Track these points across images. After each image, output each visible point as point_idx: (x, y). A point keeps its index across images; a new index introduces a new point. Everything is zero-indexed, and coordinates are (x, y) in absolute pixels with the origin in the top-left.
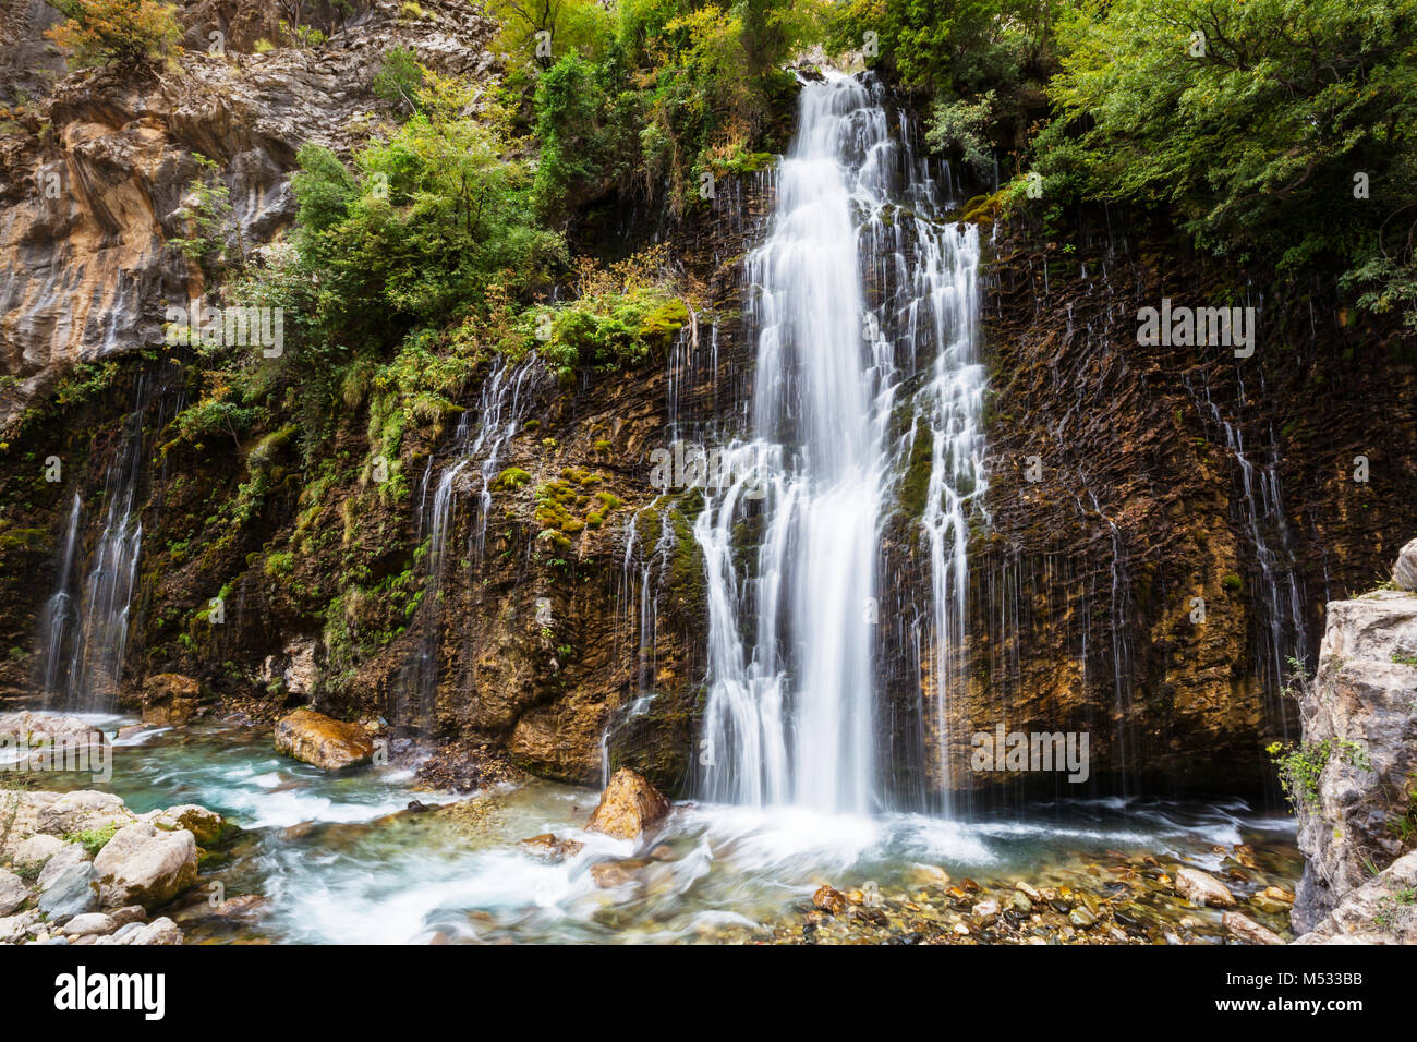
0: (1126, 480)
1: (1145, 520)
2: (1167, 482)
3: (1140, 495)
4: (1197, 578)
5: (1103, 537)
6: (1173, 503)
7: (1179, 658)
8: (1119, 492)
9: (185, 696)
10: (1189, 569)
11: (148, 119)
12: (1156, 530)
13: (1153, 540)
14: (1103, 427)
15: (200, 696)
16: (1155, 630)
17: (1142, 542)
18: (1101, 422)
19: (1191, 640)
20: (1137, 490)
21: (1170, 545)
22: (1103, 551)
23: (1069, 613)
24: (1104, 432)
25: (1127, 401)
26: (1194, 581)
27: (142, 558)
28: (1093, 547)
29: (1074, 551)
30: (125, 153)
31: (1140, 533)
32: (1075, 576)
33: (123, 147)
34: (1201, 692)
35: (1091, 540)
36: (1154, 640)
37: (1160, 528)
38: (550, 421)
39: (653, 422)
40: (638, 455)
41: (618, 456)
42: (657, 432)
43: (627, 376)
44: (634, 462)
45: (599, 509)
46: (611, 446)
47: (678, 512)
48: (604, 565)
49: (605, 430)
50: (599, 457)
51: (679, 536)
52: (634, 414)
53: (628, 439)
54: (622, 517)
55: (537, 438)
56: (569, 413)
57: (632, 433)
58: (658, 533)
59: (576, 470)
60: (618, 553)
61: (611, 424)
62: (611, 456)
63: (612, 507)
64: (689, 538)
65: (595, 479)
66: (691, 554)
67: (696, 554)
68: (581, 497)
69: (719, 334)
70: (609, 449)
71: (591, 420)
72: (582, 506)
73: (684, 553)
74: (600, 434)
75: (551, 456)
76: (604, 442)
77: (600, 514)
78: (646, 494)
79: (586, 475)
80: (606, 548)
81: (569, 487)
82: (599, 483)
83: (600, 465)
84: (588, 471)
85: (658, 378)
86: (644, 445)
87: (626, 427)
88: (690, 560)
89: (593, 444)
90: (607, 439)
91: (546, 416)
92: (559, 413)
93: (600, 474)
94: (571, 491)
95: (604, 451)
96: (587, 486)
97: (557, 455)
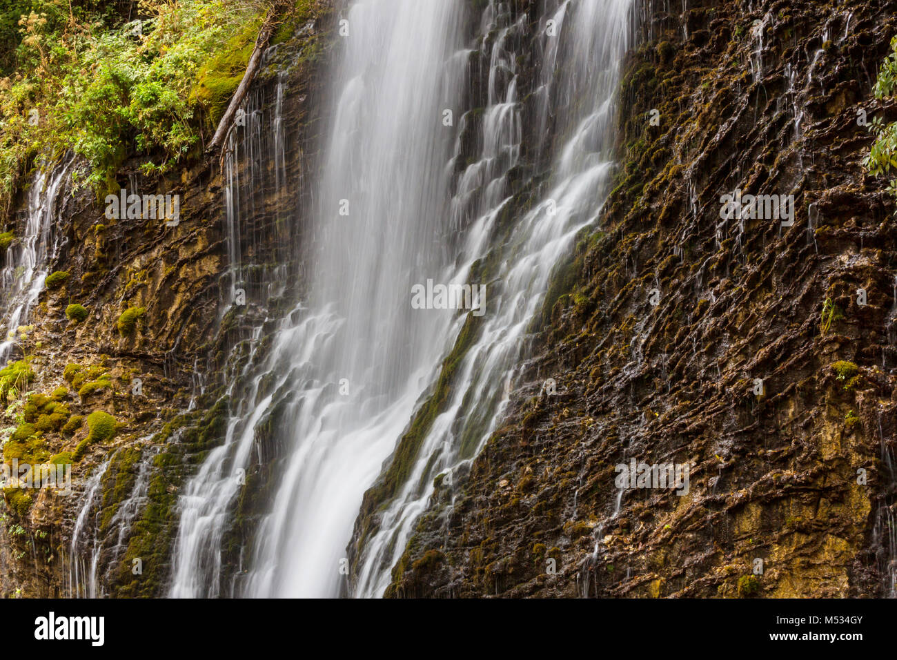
1: (668, 543)
38: (85, 269)
39: (210, 266)
40: (173, 335)
41: (151, 335)
42: (214, 288)
43: (184, 178)
44: (167, 347)
45: (78, 444)
46: (144, 317)
47: (173, 450)
48: (57, 542)
49: (143, 287)
50: (122, 340)
51: (152, 496)
52: (184, 254)
53: (171, 303)
54: (100, 459)
55: (63, 302)
56: (112, 250)
57: (176, 291)
58: (126, 492)
59: (90, 363)
60: (68, 524)
61: (153, 274)
62: (139, 336)
63: (97, 439)
64: (168, 500)
65: (100, 383)
66: (159, 529)
67: (166, 529)
68: (74, 418)
69: (288, 96)
70: (139, 324)
71: (137, 264)
72: (70, 433)
73: (147, 528)
74: (134, 294)
75: (73, 336)
76: (136, 308)
77: (73, 453)
78: (170, 408)
79: (95, 376)
80: (58, 516)
81: (66, 398)
82: (100, 393)
83: (122, 354)
84: (106, 364)
85: (217, 183)
86: (185, 314)
87: (170, 278)
88: (152, 540)
89: (121, 315)
90: (144, 303)
91: (80, 259)
92: (97, 253)
93: (117, 371)
94: (61, 407)
95: (129, 330)
96: (86, 397)
97: (79, 333)
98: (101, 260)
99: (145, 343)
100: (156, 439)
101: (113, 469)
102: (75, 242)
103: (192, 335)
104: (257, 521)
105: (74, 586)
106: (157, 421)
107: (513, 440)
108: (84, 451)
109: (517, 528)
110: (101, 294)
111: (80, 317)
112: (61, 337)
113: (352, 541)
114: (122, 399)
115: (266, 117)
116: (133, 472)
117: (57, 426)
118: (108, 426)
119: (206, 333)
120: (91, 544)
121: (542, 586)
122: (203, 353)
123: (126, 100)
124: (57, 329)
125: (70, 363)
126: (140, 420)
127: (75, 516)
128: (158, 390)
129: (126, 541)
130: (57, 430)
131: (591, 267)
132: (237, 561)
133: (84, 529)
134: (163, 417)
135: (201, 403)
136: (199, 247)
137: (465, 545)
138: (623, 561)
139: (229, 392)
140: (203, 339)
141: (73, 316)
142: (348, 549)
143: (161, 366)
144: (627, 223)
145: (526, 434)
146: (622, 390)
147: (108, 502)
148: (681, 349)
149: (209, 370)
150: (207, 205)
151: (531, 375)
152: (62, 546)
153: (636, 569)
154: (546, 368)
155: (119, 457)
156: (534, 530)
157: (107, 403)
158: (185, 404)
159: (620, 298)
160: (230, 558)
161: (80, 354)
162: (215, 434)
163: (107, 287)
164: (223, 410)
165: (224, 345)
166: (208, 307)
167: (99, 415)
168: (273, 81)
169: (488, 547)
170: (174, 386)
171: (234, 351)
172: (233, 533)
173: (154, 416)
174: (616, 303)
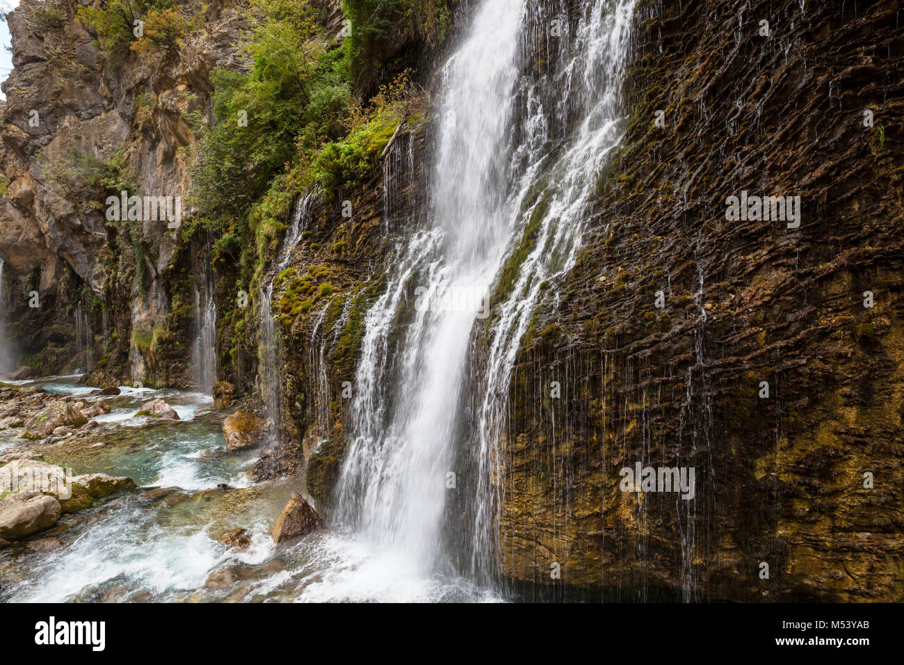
0: (760, 246)
1: (768, 306)
2: (835, 243)
3: (777, 267)
4: (845, 396)
5: (682, 332)
6: (830, 277)
7: (802, 508)
8: (744, 265)
9: (226, 394)
10: (831, 381)
11: (179, 80)
12: (783, 319)
13: (775, 335)
14: (747, 171)
15: (233, 394)
16: (761, 463)
17: (752, 337)
18: (747, 164)
19: (828, 487)
20: (772, 259)
21: (800, 345)
22: (682, 351)
23: (631, 426)
24: (747, 179)
25: (794, 126)
26: (842, 400)
27: (217, 319)
28: (663, 346)
29: (636, 350)
30: (173, 103)
31: (754, 323)
32: (636, 381)
33: (172, 100)
34: (839, 562)
35: (666, 335)
36: (760, 475)
37: (790, 317)
38: (319, 230)
39: (376, 222)
40: (359, 251)
41: (349, 253)
42: (377, 230)
43: (364, 188)
44: (356, 256)
45: (315, 297)
46: (345, 245)
47: (362, 297)
48: (304, 341)
49: (345, 233)
50: (335, 255)
51: (351, 317)
52: (363, 218)
53: (358, 238)
54: (325, 303)
55: (309, 244)
56: (331, 222)
57: (360, 234)
58: (338, 316)
59: (321, 266)
60: (309, 332)
61: (349, 228)
62: (343, 253)
63: (324, 295)
64: (359, 319)
65: (325, 273)
66: (355, 333)
67: (359, 332)
68: (313, 287)
69: (415, 140)
70: (343, 248)
71: (342, 226)
72: (311, 294)
73: (349, 332)
74: (341, 236)
75: (313, 257)
76: (342, 242)
77: (312, 301)
78: (358, 282)
79: (323, 270)
80: (304, 328)
81: (309, 279)
82: (325, 276)
83: (336, 261)
84: (328, 266)
85: (380, 186)
86: (365, 242)
87: (357, 228)
88: (352, 338)
89: (335, 245)
90: (345, 240)
91: (317, 226)
92: (324, 223)
93: (333, 267)
94: (308, 283)
95: (339, 250)
96: (319, 278)
97: (316, 255)
98: (326, 226)
99: (346, 256)
100: (352, 293)
101: (332, 306)
102: (315, 220)
103: (367, 251)
104: (407, 328)
105: (312, 362)
106: (352, 287)
107: (598, 255)
108: (318, 299)
109: (626, 303)
110: (326, 240)
111: (316, 249)
112: (308, 257)
113: (473, 329)
114: (335, 279)
115: (404, 150)
116: (341, 307)
117: (305, 291)
118: (329, 289)
119: (374, 249)
120: (320, 341)
121: (659, 341)
122: (373, 257)
123: (338, 157)
124: (306, 255)
125: (312, 266)
126: (343, 287)
127: (313, 328)
128: (352, 275)
129: (338, 339)
130: (305, 293)
131: (627, 162)
132: (395, 347)
133: (317, 334)
134: (355, 285)
135: (373, 278)
136: (371, 214)
137: (575, 320)
138: (729, 320)
139: (387, 271)
140: (373, 251)
141: (314, 248)
142: (471, 334)
143: (353, 265)
144: (648, 137)
145: (610, 251)
146: (678, 218)
147: (329, 321)
148: (721, 189)
149: (376, 264)
150: (375, 196)
151: (594, 223)
152: (306, 343)
153: (740, 325)
154: (606, 218)
155: (335, 300)
156: (641, 304)
157: (328, 280)
158: (365, 279)
159: (655, 174)
160: (392, 346)
161: (316, 263)
162: (382, 289)
163: (328, 237)
164: (384, 279)
165: (384, 253)
166: (375, 240)
167: (324, 285)
168: (408, 135)
169: (603, 318)
170: (360, 273)
171: (389, 254)
172: (393, 334)
173: (350, 285)
174: (652, 177)
